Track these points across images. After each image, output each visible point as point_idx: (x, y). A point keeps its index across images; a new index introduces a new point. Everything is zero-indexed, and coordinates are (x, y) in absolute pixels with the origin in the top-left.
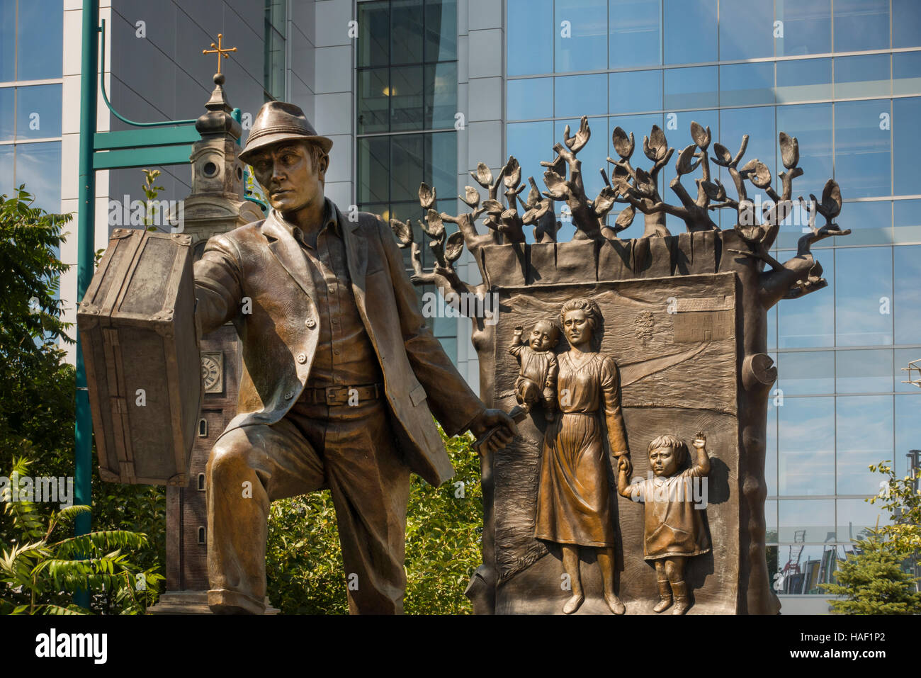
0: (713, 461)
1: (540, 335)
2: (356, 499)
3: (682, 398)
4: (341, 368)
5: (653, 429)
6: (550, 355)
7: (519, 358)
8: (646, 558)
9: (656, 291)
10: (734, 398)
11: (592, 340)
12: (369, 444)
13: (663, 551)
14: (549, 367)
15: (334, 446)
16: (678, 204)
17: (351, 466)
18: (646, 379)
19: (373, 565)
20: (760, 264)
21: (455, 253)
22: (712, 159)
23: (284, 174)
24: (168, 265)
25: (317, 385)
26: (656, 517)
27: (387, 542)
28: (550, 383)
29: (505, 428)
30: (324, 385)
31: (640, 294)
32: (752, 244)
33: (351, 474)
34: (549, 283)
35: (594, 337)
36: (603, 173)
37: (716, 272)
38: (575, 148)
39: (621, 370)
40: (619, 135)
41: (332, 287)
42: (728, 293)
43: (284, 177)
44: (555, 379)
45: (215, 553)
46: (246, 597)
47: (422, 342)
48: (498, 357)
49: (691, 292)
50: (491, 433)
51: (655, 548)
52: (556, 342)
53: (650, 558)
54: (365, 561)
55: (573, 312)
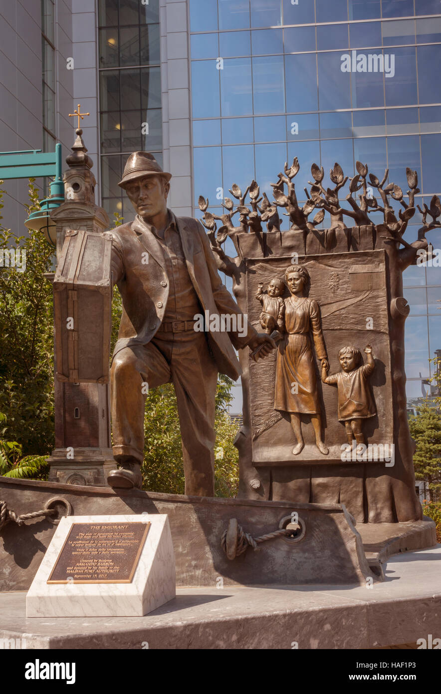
0: (376, 361)
1: (274, 288)
2: (189, 389)
3: (357, 324)
4: (180, 310)
5: (341, 343)
6: (280, 299)
7: (262, 302)
8: (339, 420)
9: (340, 260)
10: (386, 324)
11: (304, 290)
12: (196, 355)
13: (349, 415)
14: (280, 306)
15: (177, 357)
16: (350, 209)
17: (186, 369)
18: (336, 313)
19: (198, 429)
20: (397, 244)
21: (222, 239)
22: (368, 183)
23: (146, 195)
24: (102, 252)
25: (167, 320)
26: (345, 395)
27: (206, 414)
28: (281, 316)
29: (269, 345)
30: (171, 320)
31: (330, 262)
32: (394, 233)
33: (186, 374)
34: (277, 257)
35: (305, 289)
36: (306, 190)
37: (374, 250)
38: (291, 175)
39: (321, 308)
40: (315, 168)
41: (174, 262)
42: (381, 262)
43: (146, 197)
44: (283, 314)
45: (118, 423)
46: (134, 449)
47: (221, 294)
48: (249, 300)
49: (360, 261)
50: (261, 347)
51: (345, 413)
52: (283, 292)
53: (342, 420)
54: (193, 425)
55: (292, 274)
